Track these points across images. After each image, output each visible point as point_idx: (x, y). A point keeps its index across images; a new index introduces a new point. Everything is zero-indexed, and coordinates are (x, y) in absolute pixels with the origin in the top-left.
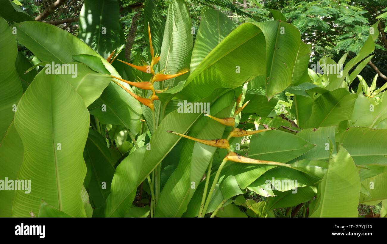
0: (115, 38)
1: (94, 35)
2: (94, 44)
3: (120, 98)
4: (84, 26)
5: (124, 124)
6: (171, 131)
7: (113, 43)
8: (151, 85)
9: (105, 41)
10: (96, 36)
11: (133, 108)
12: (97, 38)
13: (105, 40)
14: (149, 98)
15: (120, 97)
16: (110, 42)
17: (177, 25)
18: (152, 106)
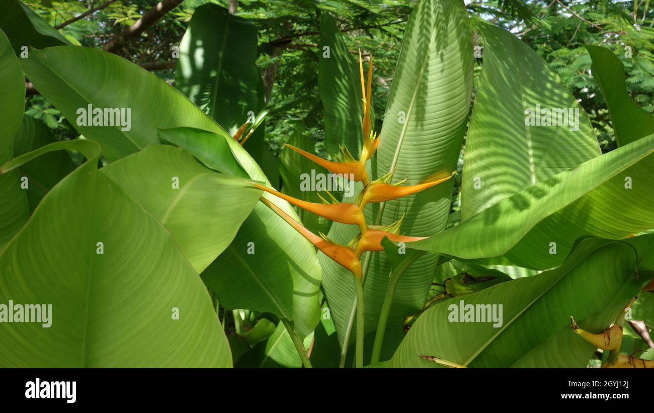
0: (247, 98)
1: (207, 90)
2: (206, 107)
3: (268, 236)
4: (187, 71)
5: (278, 306)
6: (433, 357)
7: (243, 108)
8: (358, 211)
9: (227, 103)
10: (209, 92)
11: (297, 264)
12: (211, 96)
13: (228, 101)
14: (350, 244)
15: (268, 233)
16: (238, 104)
17: (442, 56)
18: (357, 266)
